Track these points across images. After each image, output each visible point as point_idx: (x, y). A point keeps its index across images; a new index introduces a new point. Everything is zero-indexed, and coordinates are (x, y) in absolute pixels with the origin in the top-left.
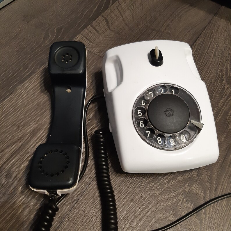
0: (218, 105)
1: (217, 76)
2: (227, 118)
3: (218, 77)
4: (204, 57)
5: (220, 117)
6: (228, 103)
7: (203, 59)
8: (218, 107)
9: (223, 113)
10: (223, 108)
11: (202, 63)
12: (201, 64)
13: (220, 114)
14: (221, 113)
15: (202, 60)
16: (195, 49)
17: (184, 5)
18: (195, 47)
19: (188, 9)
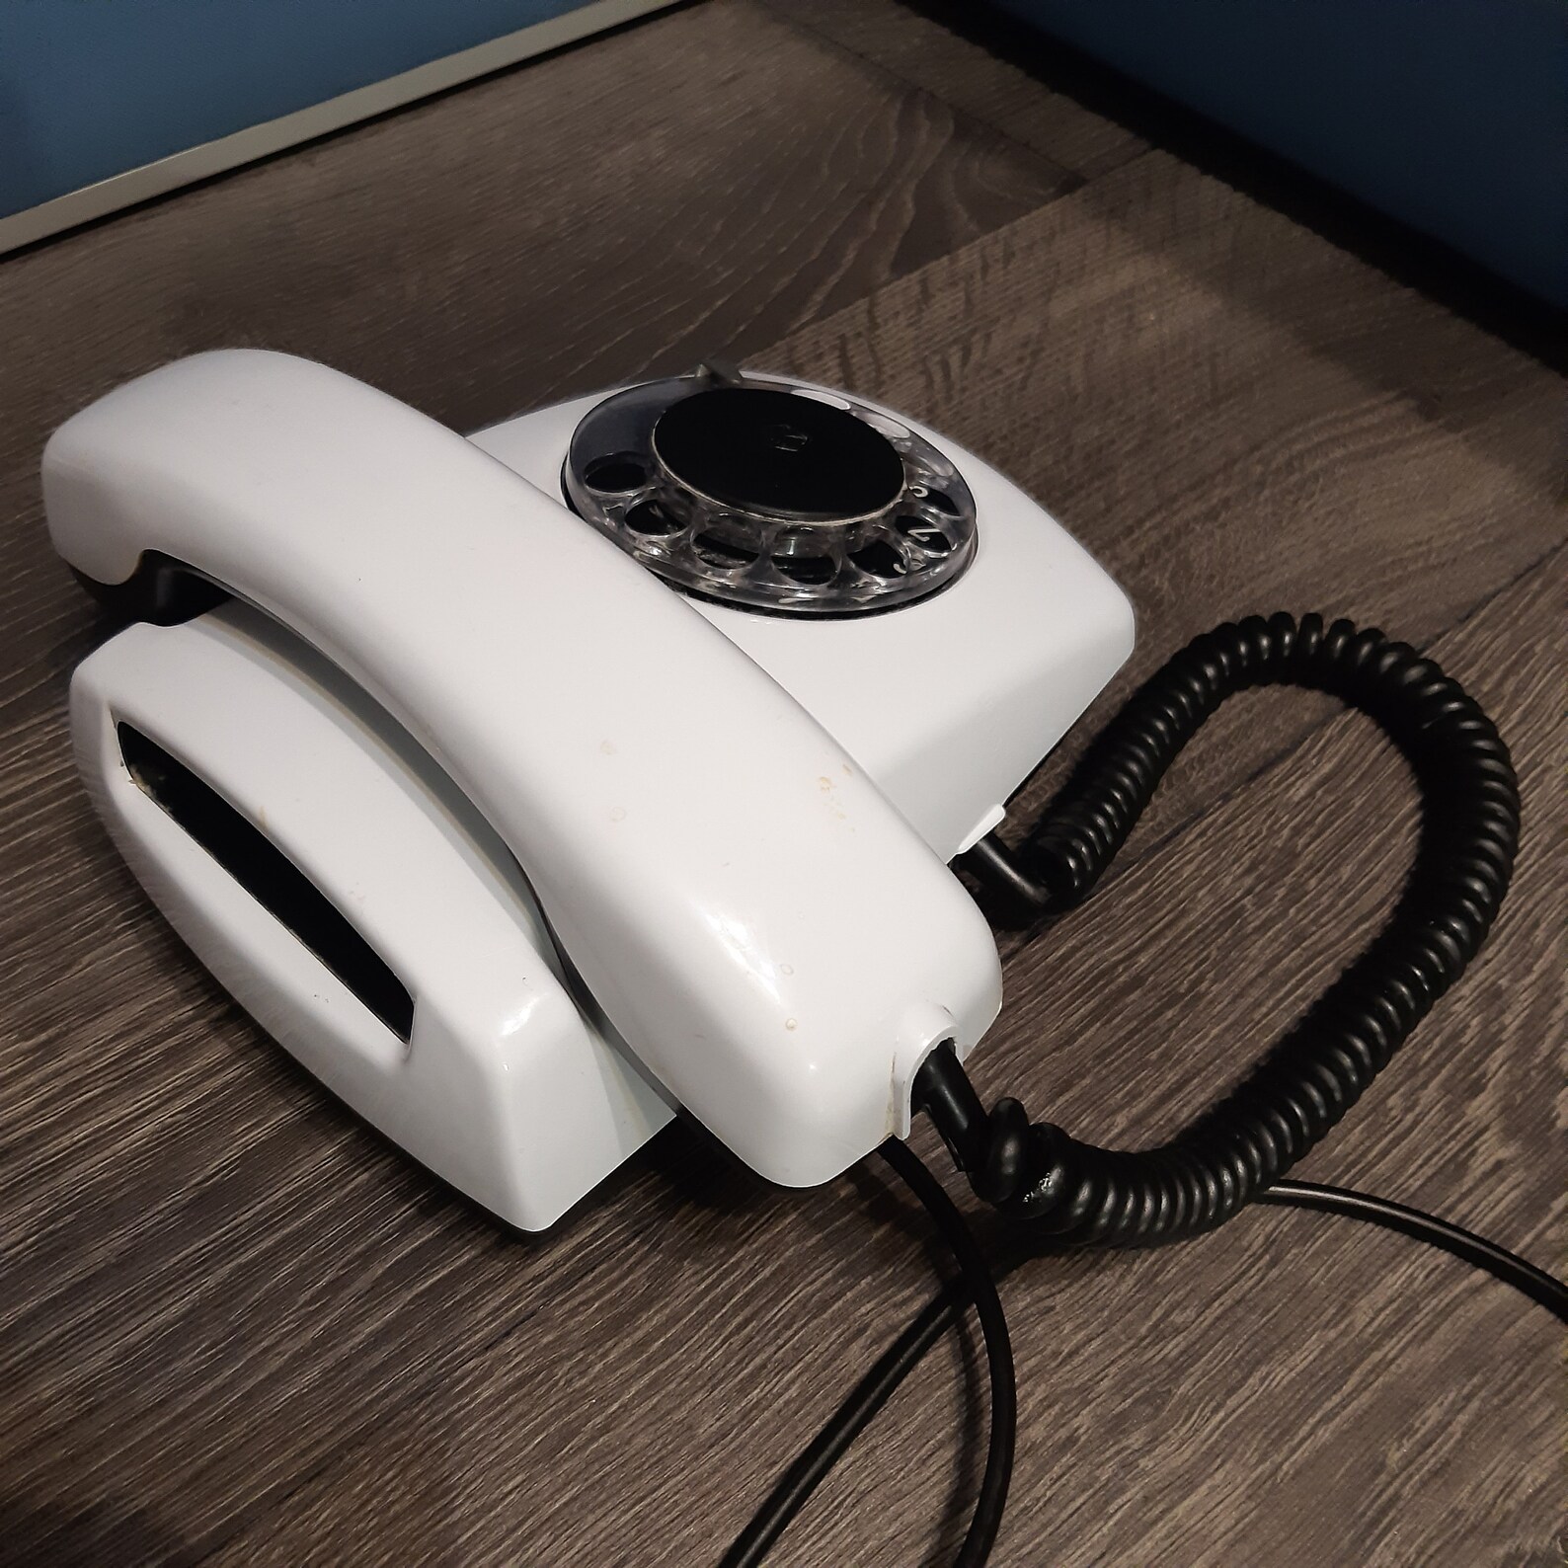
0: (1345, 1310)
1: (1437, 1042)
2: (1394, 1457)
3: (1442, 1047)
4: (1377, 850)
5: (1324, 1435)
6: (1445, 1313)
7: (1367, 860)
8: (1344, 1333)
9: (1365, 1398)
10: (1390, 1347)
11: (1343, 892)
12: (1332, 905)
13: (1336, 1398)
14: (1347, 1389)
15: (1346, 872)
16: (1327, 768)
17: (1365, 405)
18: (1330, 750)
19: (1388, 438)
